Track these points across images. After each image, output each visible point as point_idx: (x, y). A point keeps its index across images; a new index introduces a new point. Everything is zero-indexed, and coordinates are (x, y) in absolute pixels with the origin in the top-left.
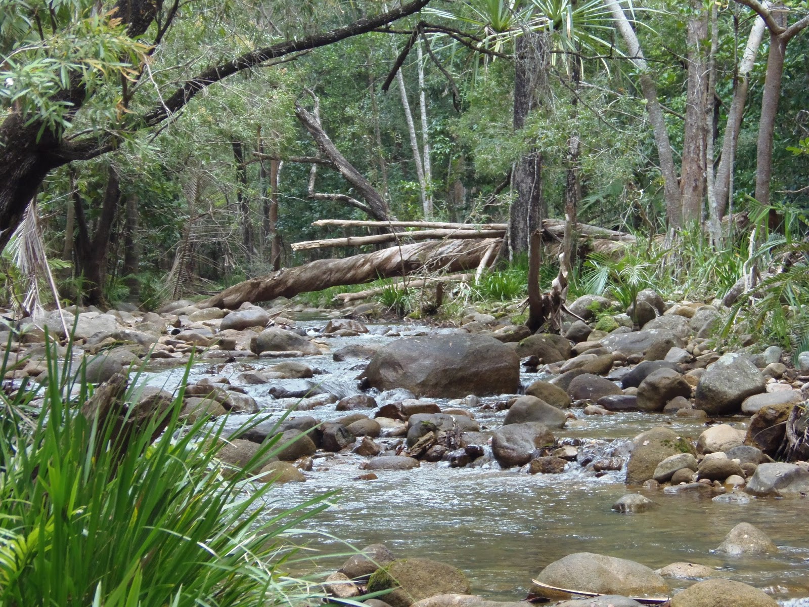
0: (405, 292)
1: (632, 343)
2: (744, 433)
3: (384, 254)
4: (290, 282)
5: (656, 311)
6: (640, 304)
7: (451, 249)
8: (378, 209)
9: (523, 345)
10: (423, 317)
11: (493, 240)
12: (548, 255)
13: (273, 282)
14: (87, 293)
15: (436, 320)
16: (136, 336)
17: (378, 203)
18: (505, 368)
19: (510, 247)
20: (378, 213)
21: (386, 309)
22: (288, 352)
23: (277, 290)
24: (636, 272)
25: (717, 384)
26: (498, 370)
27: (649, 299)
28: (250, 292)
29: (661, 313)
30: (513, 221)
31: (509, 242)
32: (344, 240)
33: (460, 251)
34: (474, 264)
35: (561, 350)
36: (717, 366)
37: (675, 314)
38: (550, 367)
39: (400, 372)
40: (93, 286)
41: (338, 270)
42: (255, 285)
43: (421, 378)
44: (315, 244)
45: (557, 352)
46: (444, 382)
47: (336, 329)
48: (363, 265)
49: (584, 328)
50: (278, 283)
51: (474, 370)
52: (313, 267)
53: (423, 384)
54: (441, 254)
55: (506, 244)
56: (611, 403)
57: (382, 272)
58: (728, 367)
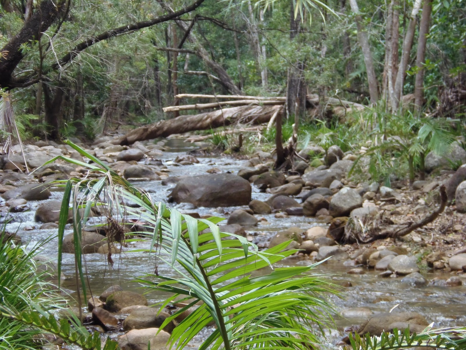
0: (225, 138)
1: (318, 176)
2: (327, 230)
3: (218, 113)
4: (165, 128)
5: (338, 158)
6: (330, 154)
7: (255, 111)
8: (225, 80)
9: (260, 178)
10: (232, 153)
11: (279, 106)
12: (308, 116)
13: (156, 128)
14: (50, 132)
15: (239, 155)
16: (63, 168)
17: (225, 77)
18: (243, 191)
19: (287, 111)
20: (225, 83)
21: (215, 147)
22: (142, 179)
23: (158, 133)
24: (325, 137)
25: (338, 203)
26: (240, 193)
27: (334, 151)
28: (143, 134)
29: (341, 158)
30: (289, 96)
31: (287, 108)
32: (193, 106)
33: (261, 112)
34: (268, 120)
35: (280, 181)
36: (339, 194)
37: (348, 159)
38: (271, 191)
39: (188, 194)
40: (53, 129)
41: (192, 122)
42: (146, 130)
43: (198, 197)
44: (177, 108)
45: (278, 181)
46: (211, 199)
47: (181, 160)
48: (206, 119)
49: (305, 165)
50: (159, 129)
51: (227, 193)
52: (179, 120)
53: (200, 200)
54: (250, 114)
55: (285, 110)
56: (291, 211)
57: (216, 124)
58: (344, 195)
